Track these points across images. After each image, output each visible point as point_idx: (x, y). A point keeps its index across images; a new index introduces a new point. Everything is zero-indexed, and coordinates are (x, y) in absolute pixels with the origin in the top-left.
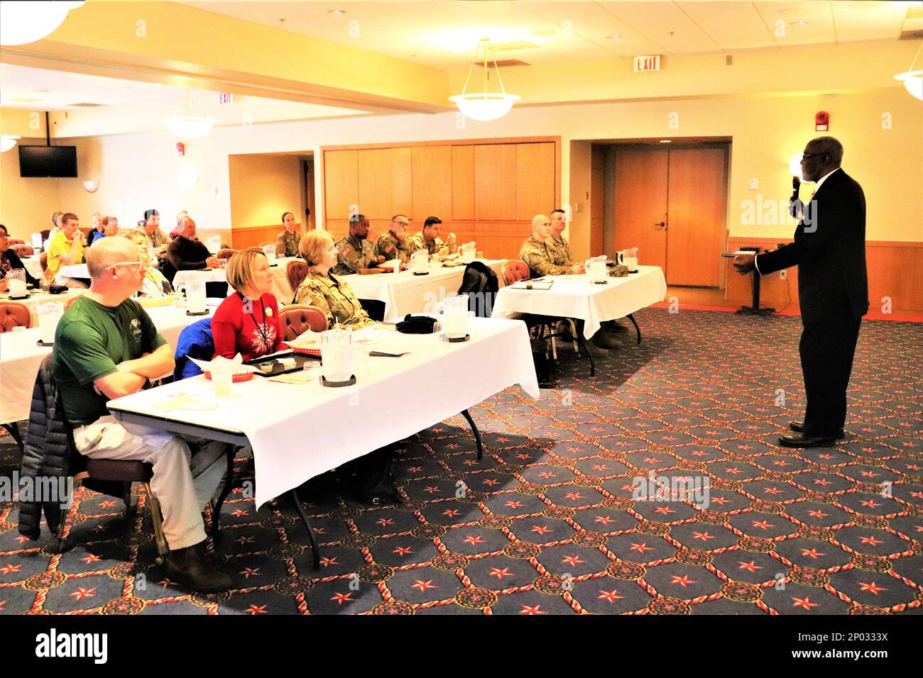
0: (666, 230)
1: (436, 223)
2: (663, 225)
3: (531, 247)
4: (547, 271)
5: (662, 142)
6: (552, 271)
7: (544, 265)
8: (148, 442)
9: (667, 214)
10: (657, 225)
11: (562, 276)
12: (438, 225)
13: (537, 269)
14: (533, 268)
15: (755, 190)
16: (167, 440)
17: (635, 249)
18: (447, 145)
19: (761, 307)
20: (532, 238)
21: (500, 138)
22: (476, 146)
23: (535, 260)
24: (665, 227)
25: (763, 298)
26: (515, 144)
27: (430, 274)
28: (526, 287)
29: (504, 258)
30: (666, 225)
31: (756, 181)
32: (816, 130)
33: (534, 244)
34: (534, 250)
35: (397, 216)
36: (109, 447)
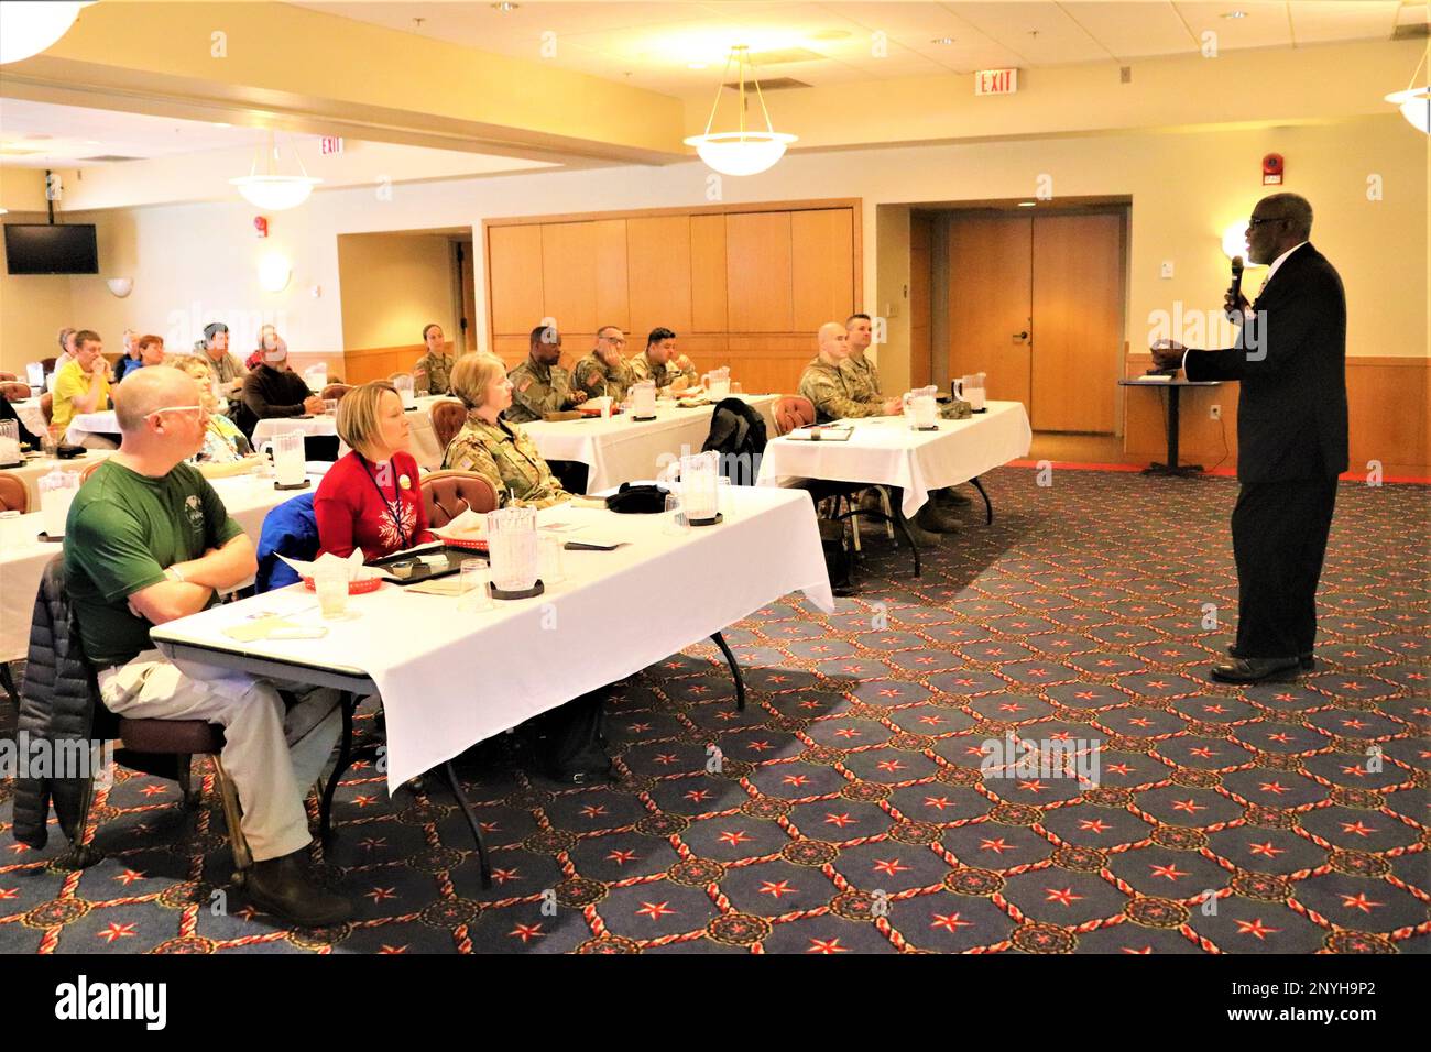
0: (1030, 343)
1: (666, 337)
2: (1024, 336)
3: (817, 374)
4: (843, 410)
5: (1020, 205)
6: (851, 412)
7: (838, 402)
8: (215, 692)
9: (1031, 319)
10: (1014, 336)
11: (868, 418)
12: (670, 341)
13: (827, 408)
14: (821, 406)
15: (1169, 278)
16: (248, 687)
17: (982, 375)
18: (683, 215)
19: (1181, 464)
20: (819, 360)
22: (728, 216)
23: (824, 394)
24: (1027, 340)
25: (1184, 450)
26: (790, 211)
27: (658, 419)
28: (810, 437)
29: (775, 393)
30: (1029, 336)
31: (1170, 265)
32: (1263, 183)
33: (823, 369)
34: (823, 379)
35: (606, 328)
36: (154, 700)
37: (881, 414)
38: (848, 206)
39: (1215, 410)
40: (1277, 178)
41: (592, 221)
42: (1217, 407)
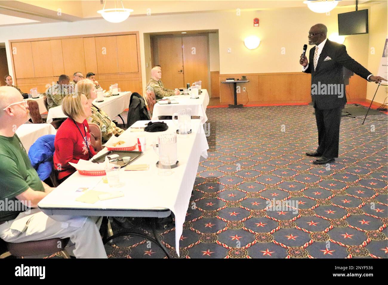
0: (183, 73)
1: (92, 75)
2: (181, 71)
3: (154, 84)
4: (164, 94)
5: (182, 33)
6: (166, 95)
7: (162, 92)
8: (71, 225)
9: (183, 66)
10: (179, 71)
11: (171, 96)
12: (93, 76)
13: (158, 94)
14: (156, 94)
15: (230, 53)
18: (81, 38)
19: (238, 104)
20: (153, 79)
21: (105, 34)
23: (157, 90)
24: (182, 72)
25: (238, 100)
26: (116, 36)
27: (104, 101)
28: (168, 103)
29: (128, 91)
30: (183, 71)
31: (230, 49)
32: (254, 26)
33: (155, 82)
34: (156, 85)
35: (77, 73)
36: (35, 233)
37: (174, 95)
38: (135, 34)
39: (244, 89)
40: (257, 25)
41: (49, 40)
42: (245, 88)
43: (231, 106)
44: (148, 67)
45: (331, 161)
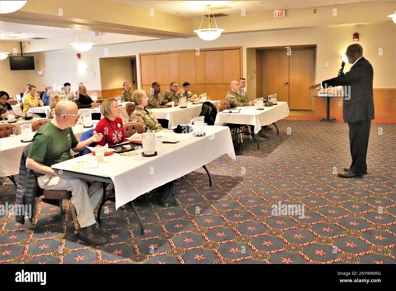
0: (289, 86)
1: (187, 85)
2: (287, 84)
4: (238, 105)
5: (286, 48)
6: (240, 105)
7: (236, 102)
8: (69, 182)
9: (289, 79)
10: (284, 84)
12: (189, 86)
15: (327, 67)
16: (78, 181)
17: (276, 94)
19: (330, 118)
20: (231, 91)
22: (206, 52)
23: (232, 100)
24: (288, 84)
25: (331, 115)
27: (187, 107)
28: (229, 112)
29: (219, 100)
31: (327, 64)
32: (353, 41)
34: (232, 96)
38: (239, 49)
40: (357, 39)
42: (340, 103)
43: (323, 120)
44: (251, 79)
45: (357, 177)
